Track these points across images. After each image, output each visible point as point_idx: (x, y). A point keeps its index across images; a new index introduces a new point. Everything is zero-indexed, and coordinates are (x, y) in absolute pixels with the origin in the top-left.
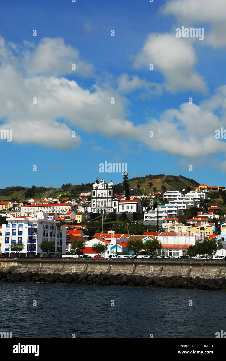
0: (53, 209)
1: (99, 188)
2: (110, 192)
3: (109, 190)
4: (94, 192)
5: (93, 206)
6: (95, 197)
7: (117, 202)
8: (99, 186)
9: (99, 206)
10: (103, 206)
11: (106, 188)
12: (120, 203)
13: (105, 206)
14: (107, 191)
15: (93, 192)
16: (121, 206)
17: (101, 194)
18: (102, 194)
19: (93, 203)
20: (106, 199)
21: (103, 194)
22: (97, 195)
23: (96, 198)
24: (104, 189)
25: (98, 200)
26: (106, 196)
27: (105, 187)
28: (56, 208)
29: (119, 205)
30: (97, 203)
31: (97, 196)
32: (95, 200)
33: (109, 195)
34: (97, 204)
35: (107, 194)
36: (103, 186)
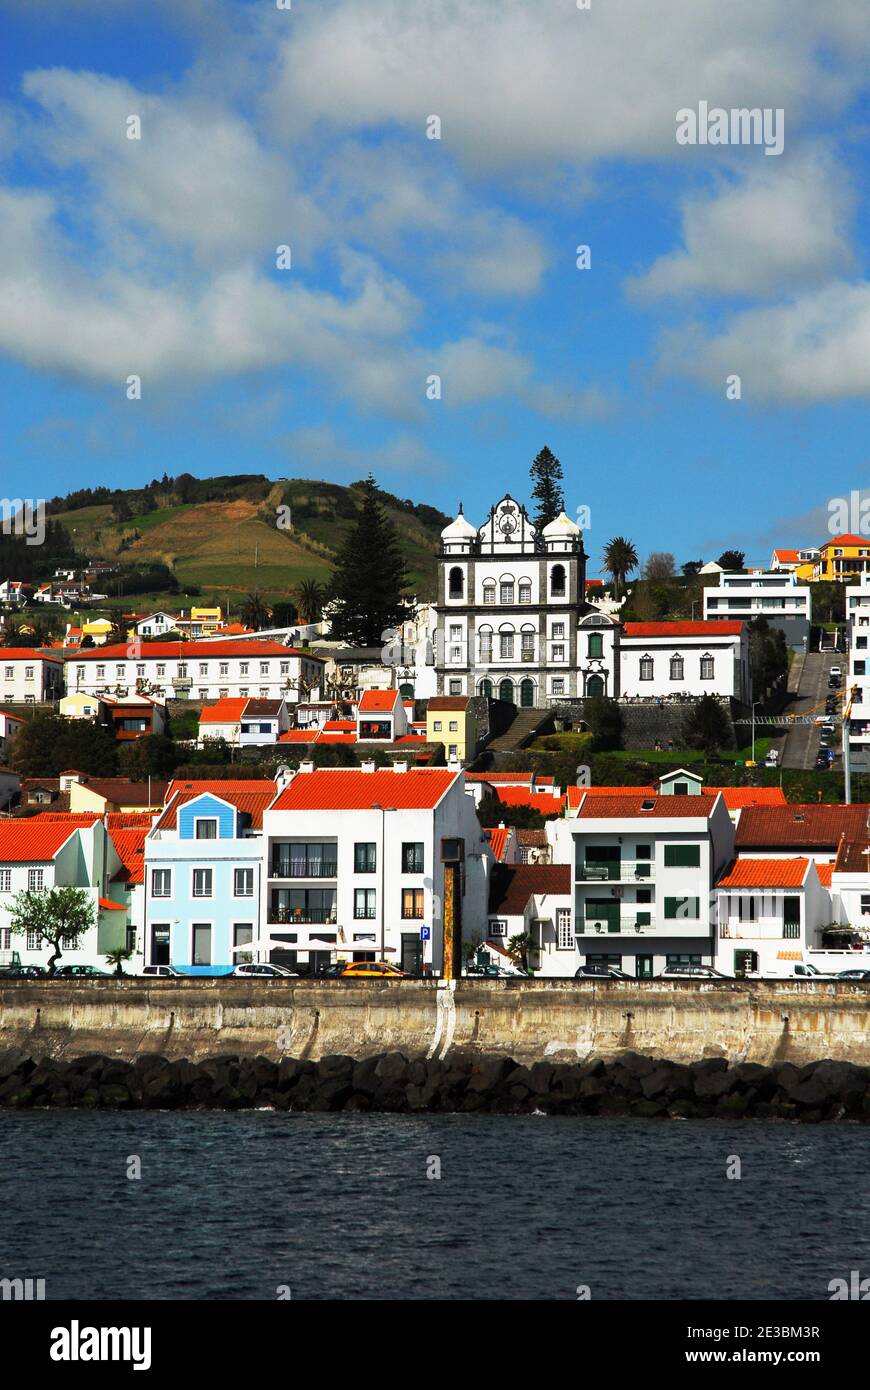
0: (182, 672)
1: (485, 550)
2: (558, 572)
3: (551, 565)
4: (456, 575)
5: (447, 659)
6: (463, 602)
7: (608, 637)
8: (487, 539)
9: (487, 659)
10: (516, 661)
11: (530, 549)
12: (624, 642)
13: (531, 661)
14: (543, 570)
15: (447, 575)
16: (631, 659)
17: (505, 585)
18: (511, 585)
19: (447, 638)
20: (534, 619)
21: (516, 587)
22: (471, 591)
23: (471, 611)
24: (522, 557)
25: (479, 620)
26: (535, 601)
27: (523, 542)
28: (204, 669)
29: (622, 653)
30: (477, 639)
31: (472, 596)
32: (462, 620)
33: (553, 594)
34: (477, 647)
35: (543, 585)
36: (516, 537)
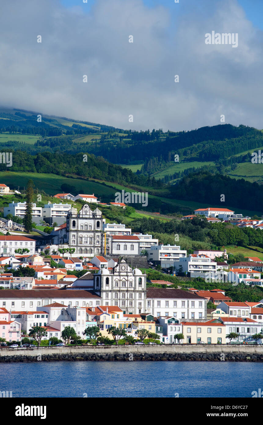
0: (5, 244)
1: (81, 216)
2: (98, 223)
3: (97, 221)
4: (74, 222)
5: (71, 243)
6: (76, 229)
7: (110, 239)
8: (81, 214)
9: (81, 243)
10: (88, 244)
13: (92, 244)
14: (94, 222)
15: (72, 222)
16: (115, 245)
17: (85, 225)
18: (87, 225)
19: (72, 238)
20: (92, 234)
21: (88, 226)
22: (78, 226)
23: (77, 231)
24: (90, 219)
25: (80, 234)
26: (93, 229)
27: (90, 215)
28: (11, 243)
29: (113, 243)
30: (79, 238)
31: (78, 228)
32: (75, 233)
33: (97, 228)
34: (79, 240)
35: (95, 226)
36: (88, 213)
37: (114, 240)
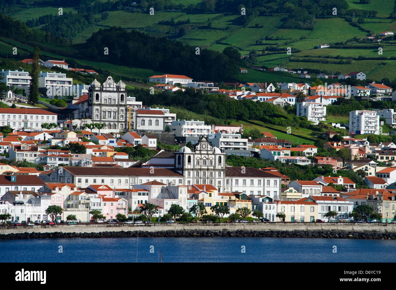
0: (26, 118)
1: (104, 89)
2: (122, 96)
3: (121, 94)
4: (97, 95)
5: (95, 118)
6: (99, 103)
7: (134, 114)
8: (105, 86)
9: (104, 118)
10: (112, 119)
13: (115, 119)
14: (119, 95)
15: (95, 95)
16: (139, 120)
17: (109, 99)
19: (95, 112)
20: (116, 108)
21: (112, 99)
22: (101, 100)
23: (100, 105)
24: (113, 92)
25: (104, 108)
26: (117, 103)
27: (113, 88)
28: (32, 117)
29: (137, 118)
30: (102, 113)
32: (98, 107)
33: (121, 102)
34: (102, 115)
35: (119, 100)
37: (139, 115)
